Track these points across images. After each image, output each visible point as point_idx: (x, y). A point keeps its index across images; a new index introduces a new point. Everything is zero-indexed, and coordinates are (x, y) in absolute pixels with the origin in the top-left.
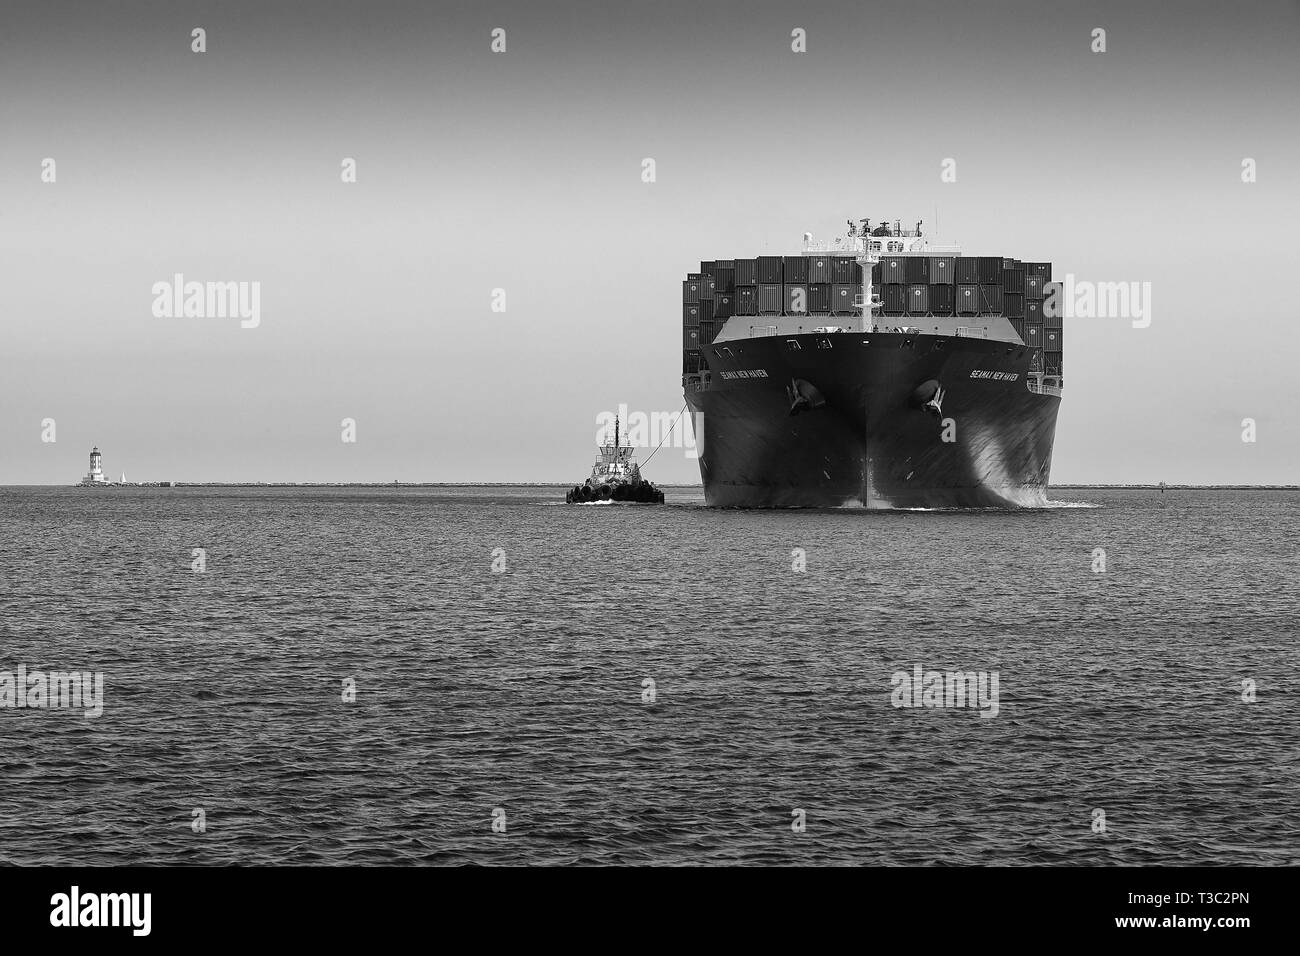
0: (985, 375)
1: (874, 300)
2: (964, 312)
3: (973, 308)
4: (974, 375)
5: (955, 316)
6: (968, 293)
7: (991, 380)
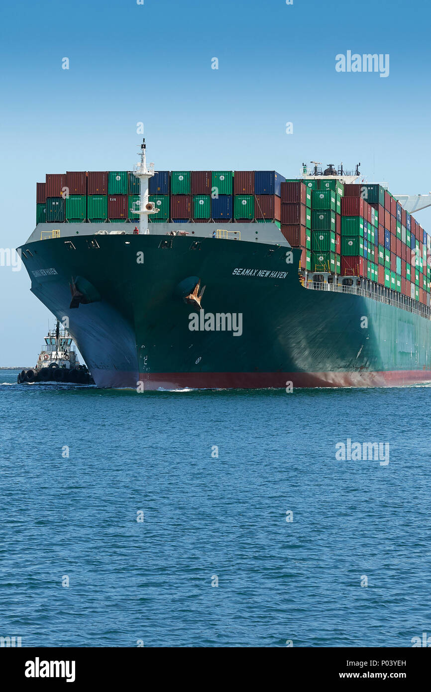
0: (248, 272)
1: (149, 207)
2: (240, 219)
3: (249, 216)
4: (236, 272)
5: (233, 222)
6: (244, 202)
7: (256, 277)
